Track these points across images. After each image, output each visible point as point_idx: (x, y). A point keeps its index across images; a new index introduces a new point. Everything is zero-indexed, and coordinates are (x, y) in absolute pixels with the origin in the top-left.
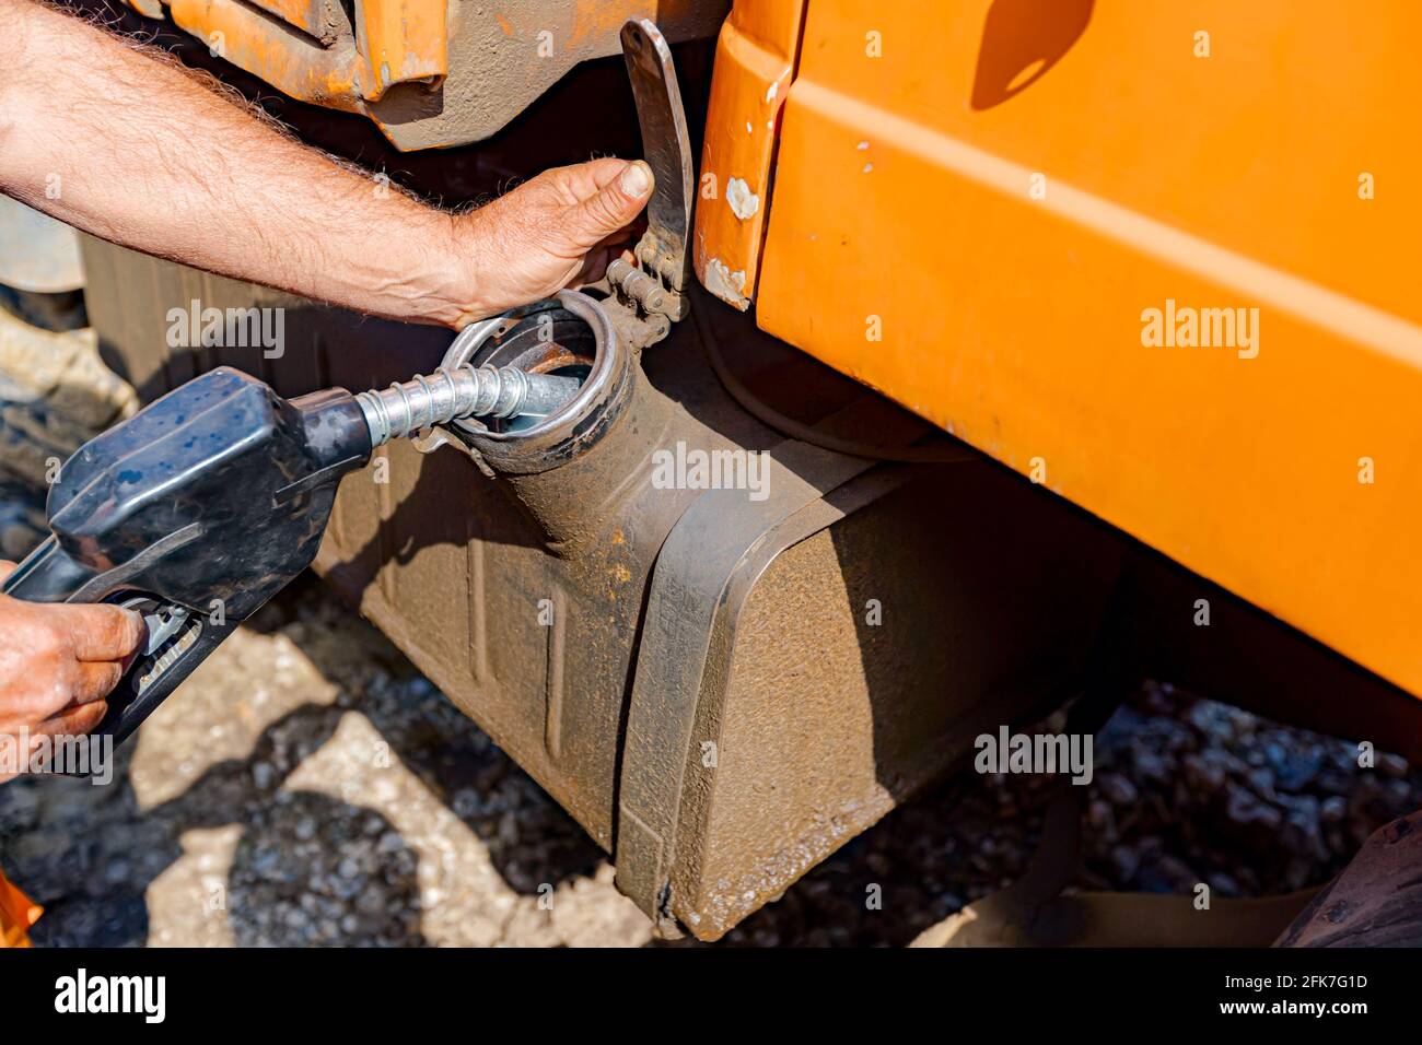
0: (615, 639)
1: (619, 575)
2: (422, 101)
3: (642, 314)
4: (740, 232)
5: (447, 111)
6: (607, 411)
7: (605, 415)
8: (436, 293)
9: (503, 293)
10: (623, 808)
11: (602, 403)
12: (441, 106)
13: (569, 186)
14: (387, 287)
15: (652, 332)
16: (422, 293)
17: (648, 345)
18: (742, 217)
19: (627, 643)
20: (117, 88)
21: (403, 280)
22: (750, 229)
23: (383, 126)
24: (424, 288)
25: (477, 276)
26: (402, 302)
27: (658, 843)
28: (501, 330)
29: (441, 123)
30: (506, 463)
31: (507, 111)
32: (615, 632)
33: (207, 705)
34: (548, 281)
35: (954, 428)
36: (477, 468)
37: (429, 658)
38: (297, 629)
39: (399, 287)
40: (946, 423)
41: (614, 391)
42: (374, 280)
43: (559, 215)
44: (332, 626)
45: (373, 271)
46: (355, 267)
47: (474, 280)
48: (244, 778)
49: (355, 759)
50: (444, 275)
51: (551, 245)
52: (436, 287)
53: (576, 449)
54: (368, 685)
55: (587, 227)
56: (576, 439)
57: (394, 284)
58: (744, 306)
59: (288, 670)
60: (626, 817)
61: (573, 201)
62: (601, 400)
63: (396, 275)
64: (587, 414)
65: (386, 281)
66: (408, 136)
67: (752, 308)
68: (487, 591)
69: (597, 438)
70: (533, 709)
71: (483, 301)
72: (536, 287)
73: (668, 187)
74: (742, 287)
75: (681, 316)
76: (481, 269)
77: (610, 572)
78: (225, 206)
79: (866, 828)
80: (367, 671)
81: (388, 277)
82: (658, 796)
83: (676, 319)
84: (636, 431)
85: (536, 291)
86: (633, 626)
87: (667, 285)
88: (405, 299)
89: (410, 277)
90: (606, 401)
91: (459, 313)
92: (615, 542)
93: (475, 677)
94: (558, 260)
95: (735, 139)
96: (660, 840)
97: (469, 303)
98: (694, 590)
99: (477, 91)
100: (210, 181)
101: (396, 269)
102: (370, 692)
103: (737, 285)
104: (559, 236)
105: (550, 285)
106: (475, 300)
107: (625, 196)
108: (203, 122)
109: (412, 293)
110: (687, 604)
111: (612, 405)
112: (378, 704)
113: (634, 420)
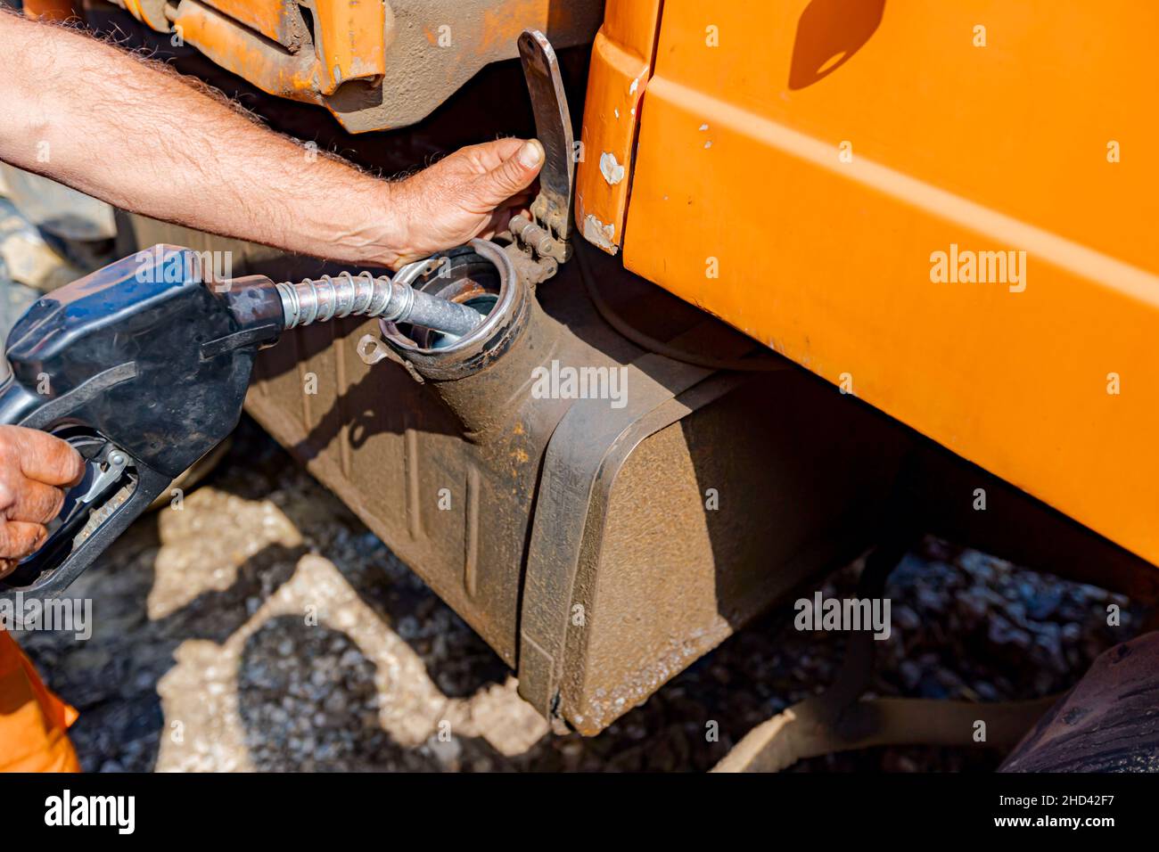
0: (517, 506)
1: (519, 457)
2: (366, 94)
3: (536, 257)
4: (610, 194)
5: (386, 102)
6: (509, 332)
7: (507, 335)
8: (377, 241)
9: (429, 240)
10: (523, 634)
11: (505, 326)
12: (381, 98)
13: (479, 159)
14: (340, 238)
15: (543, 271)
16: (367, 242)
17: (541, 281)
18: (611, 183)
19: (526, 509)
21: (353, 232)
22: (619, 189)
23: (337, 114)
24: (368, 238)
25: (409, 227)
26: (352, 250)
27: (550, 662)
28: (429, 270)
29: (381, 111)
30: (433, 372)
31: (432, 101)
32: (516, 501)
33: (212, 554)
34: (463, 231)
35: (775, 346)
36: (410, 375)
37: (376, 520)
38: (279, 496)
39: (353, 238)
40: (768, 341)
41: (515, 317)
42: (331, 233)
43: (472, 181)
44: (306, 493)
45: (329, 227)
46: (315, 224)
47: (406, 231)
48: (239, 610)
49: (323, 595)
50: (384, 227)
51: (465, 203)
52: (378, 237)
53: (485, 361)
54: (333, 538)
55: (493, 189)
56: (486, 354)
57: (345, 236)
58: (613, 251)
59: (273, 527)
60: (526, 642)
61: (482, 171)
62: (504, 324)
63: (347, 229)
64: (494, 334)
65: (340, 234)
66: (356, 121)
67: (620, 252)
68: (420, 468)
69: (502, 352)
70: (455, 559)
71: (413, 247)
72: (454, 235)
73: (555, 159)
74: (612, 237)
75: (566, 258)
76: (411, 222)
77: (513, 455)
78: (213, 181)
79: (710, 650)
80: (333, 528)
81: (342, 230)
82: (550, 625)
83: (562, 261)
84: (531, 347)
85: (453, 239)
86: (530, 496)
87: (555, 235)
88: (356, 247)
89: (359, 229)
90: (509, 324)
91: (396, 257)
92: (515, 432)
93: (411, 534)
95: (605, 121)
96: (551, 659)
97: (403, 248)
98: (576, 469)
99: (408, 87)
100: (201, 162)
101: (347, 224)
102: (335, 544)
103: (608, 235)
104: (471, 197)
105: (464, 234)
106: (407, 246)
107: (522, 167)
108: (195, 117)
109: (360, 242)
110: (571, 479)
111: (513, 328)
112: (341, 553)
113: (530, 338)
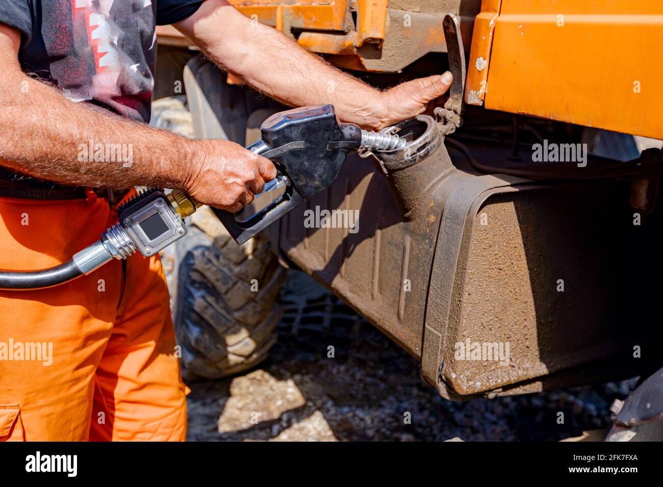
0: (428, 249)
1: (431, 219)
2: (375, 53)
3: (445, 123)
4: (480, 75)
5: (383, 58)
6: (430, 146)
7: (429, 147)
8: (373, 114)
9: (397, 113)
10: (427, 326)
11: (428, 142)
12: (381, 56)
13: (422, 83)
14: (356, 112)
15: (450, 128)
16: (368, 114)
17: (447, 134)
18: (480, 70)
19: (432, 250)
20: (280, 44)
21: (362, 109)
22: (483, 73)
23: (362, 59)
24: (369, 112)
25: (388, 107)
26: (360, 118)
27: (439, 337)
28: (395, 131)
29: (381, 62)
30: (392, 164)
31: (403, 63)
32: (428, 247)
33: (257, 403)
34: (412, 110)
35: (553, 117)
36: (381, 169)
38: (298, 377)
39: (361, 112)
40: (550, 116)
41: (433, 140)
42: (352, 109)
43: (418, 90)
45: (352, 106)
46: (347, 104)
47: (386, 108)
48: (268, 430)
49: (315, 428)
50: (376, 107)
51: (415, 98)
52: (373, 111)
53: (418, 158)
54: (324, 403)
55: (427, 93)
56: (418, 154)
57: (359, 111)
58: (481, 104)
59: (291, 393)
60: (428, 329)
61: (423, 87)
62: (428, 140)
63: (360, 107)
64: (422, 144)
65: (357, 109)
66: (370, 64)
67: (484, 103)
68: (381, 252)
69: (426, 155)
70: (394, 300)
71: (389, 117)
72: (409, 111)
73: (457, 79)
74: (480, 96)
75: (460, 125)
76: (390, 105)
77: (428, 220)
78: (307, 81)
80: (325, 398)
81: (357, 108)
82: (441, 312)
83: (458, 126)
84: (440, 159)
85: (408, 113)
86: (435, 241)
87: (456, 112)
88: (361, 116)
89: (365, 108)
90: (430, 142)
91: (380, 123)
92: (430, 206)
93: (372, 295)
94: (419, 104)
95: (479, 44)
96: (440, 335)
97: (384, 118)
98: (458, 211)
99: (394, 53)
100: (304, 73)
101: (360, 104)
102: (325, 406)
103: (478, 96)
104: (417, 95)
105: (413, 112)
106: (386, 117)
107: (442, 83)
108: (304, 56)
109: (365, 114)
110: (455, 218)
111: (432, 144)
112: (328, 411)
113: (440, 155)
